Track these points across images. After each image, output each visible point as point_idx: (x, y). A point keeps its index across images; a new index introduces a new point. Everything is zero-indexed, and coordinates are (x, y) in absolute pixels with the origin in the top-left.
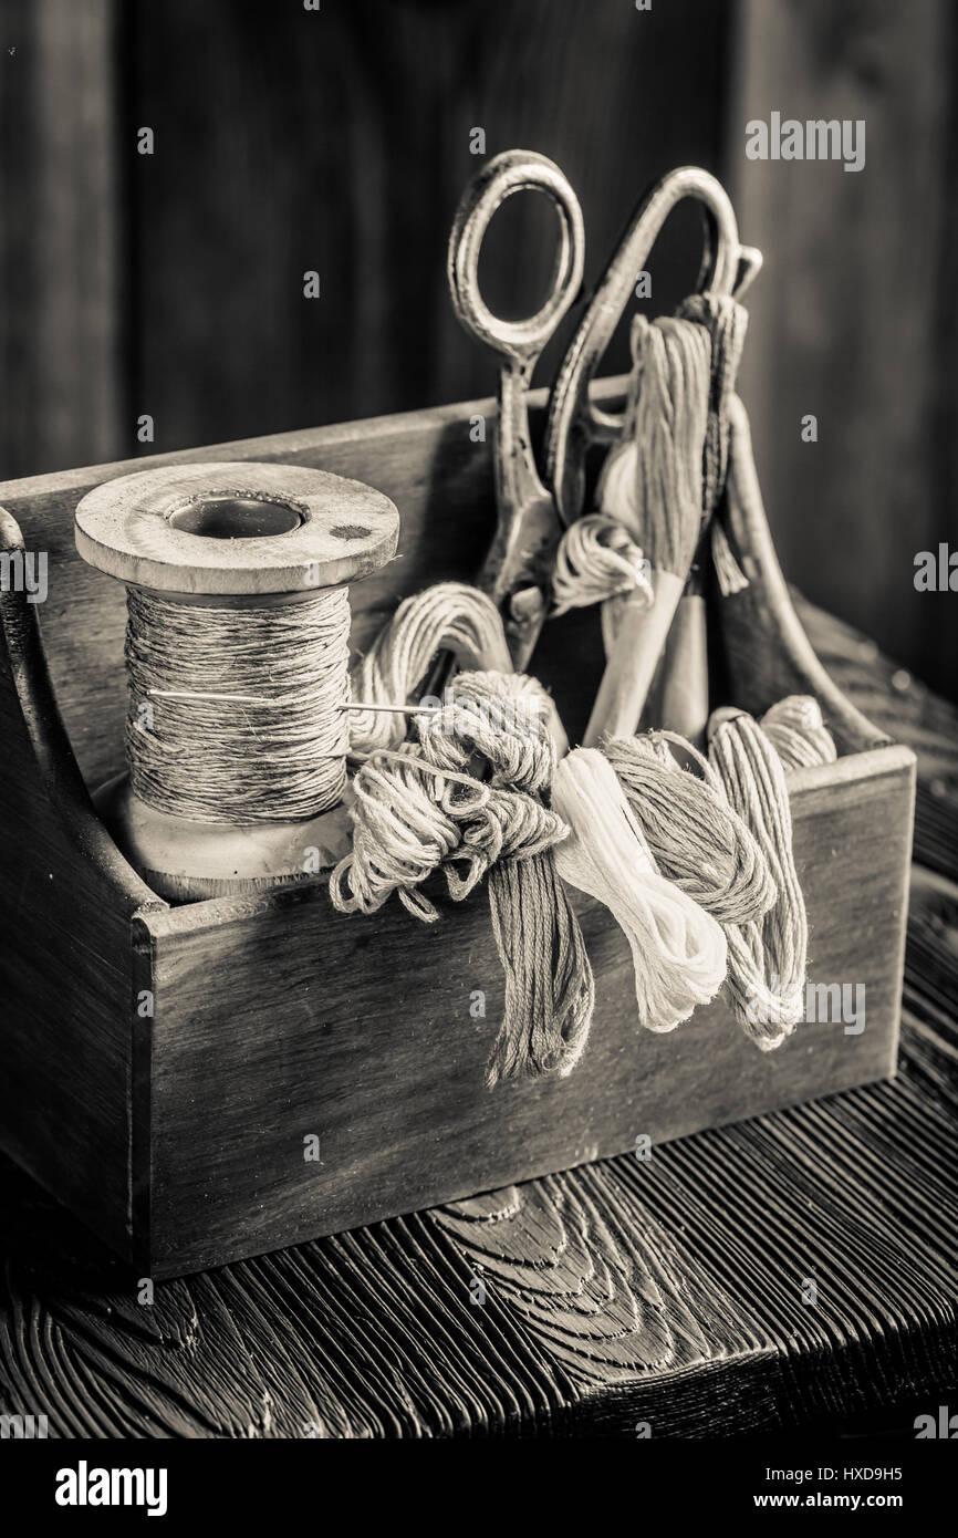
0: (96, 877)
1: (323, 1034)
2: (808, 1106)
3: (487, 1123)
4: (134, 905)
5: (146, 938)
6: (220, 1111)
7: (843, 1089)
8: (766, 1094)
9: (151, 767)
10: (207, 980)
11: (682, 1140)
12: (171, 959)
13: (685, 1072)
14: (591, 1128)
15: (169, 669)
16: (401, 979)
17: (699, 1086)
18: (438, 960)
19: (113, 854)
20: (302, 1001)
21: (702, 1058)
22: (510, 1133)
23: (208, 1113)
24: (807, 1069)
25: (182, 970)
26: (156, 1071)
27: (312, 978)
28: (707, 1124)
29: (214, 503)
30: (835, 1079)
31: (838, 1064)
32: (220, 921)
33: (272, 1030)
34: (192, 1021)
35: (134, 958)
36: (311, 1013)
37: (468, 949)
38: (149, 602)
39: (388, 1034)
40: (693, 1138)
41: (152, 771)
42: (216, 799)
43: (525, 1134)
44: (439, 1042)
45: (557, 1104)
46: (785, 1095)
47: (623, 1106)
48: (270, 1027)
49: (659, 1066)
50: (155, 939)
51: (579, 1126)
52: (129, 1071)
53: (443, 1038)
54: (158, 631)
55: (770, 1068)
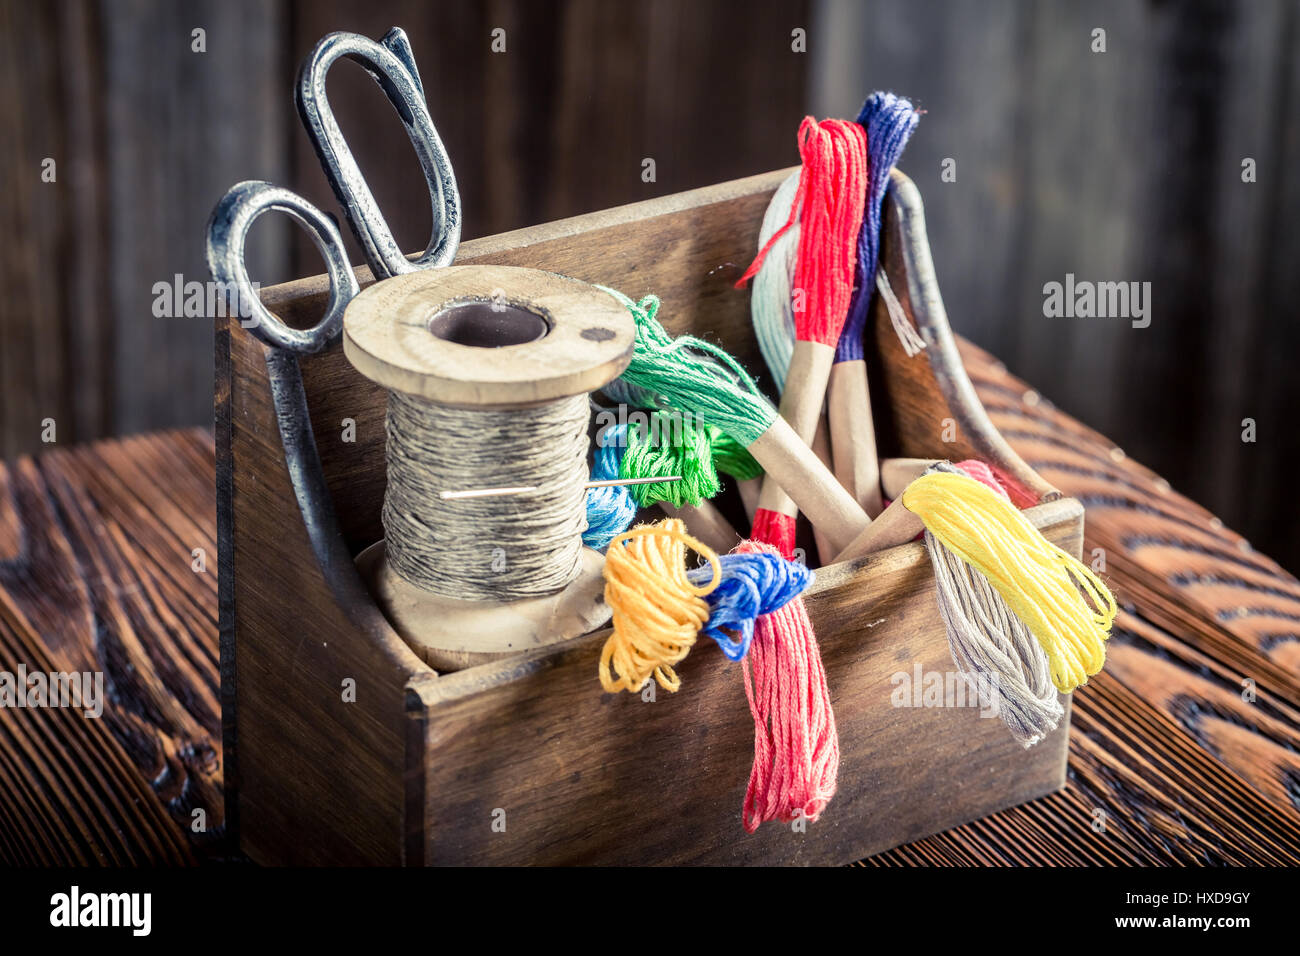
0: (369, 649)
1: (573, 782)
2: (991, 818)
3: (715, 849)
4: (407, 675)
5: (417, 704)
6: (484, 854)
7: (1019, 803)
8: (953, 810)
9: (422, 553)
10: (472, 740)
11: (883, 855)
12: (440, 724)
13: (884, 796)
14: (804, 849)
15: (443, 467)
16: (639, 730)
17: (896, 807)
18: (672, 711)
19: (384, 627)
20: (554, 754)
21: (899, 783)
22: (734, 858)
23: (474, 856)
24: (989, 786)
25: (450, 733)
26: (429, 822)
27: (563, 733)
28: (903, 838)
29: (459, 308)
30: (1013, 794)
31: (1017, 780)
32: (484, 687)
33: (528, 781)
34: (459, 777)
35: (408, 723)
36: (562, 764)
37: (698, 699)
38: (421, 408)
39: (628, 778)
40: (892, 852)
41: (422, 556)
42: (483, 578)
43: (746, 859)
44: (673, 782)
45: (774, 830)
46: (971, 810)
47: (831, 829)
48: (525, 778)
49: (863, 791)
50: (427, 707)
51: (793, 848)
52: (402, 820)
53: (676, 779)
54: (431, 434)
55: (958, 787)
